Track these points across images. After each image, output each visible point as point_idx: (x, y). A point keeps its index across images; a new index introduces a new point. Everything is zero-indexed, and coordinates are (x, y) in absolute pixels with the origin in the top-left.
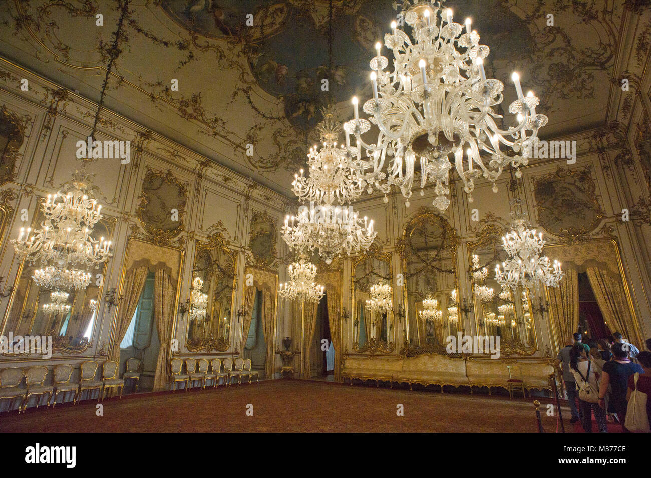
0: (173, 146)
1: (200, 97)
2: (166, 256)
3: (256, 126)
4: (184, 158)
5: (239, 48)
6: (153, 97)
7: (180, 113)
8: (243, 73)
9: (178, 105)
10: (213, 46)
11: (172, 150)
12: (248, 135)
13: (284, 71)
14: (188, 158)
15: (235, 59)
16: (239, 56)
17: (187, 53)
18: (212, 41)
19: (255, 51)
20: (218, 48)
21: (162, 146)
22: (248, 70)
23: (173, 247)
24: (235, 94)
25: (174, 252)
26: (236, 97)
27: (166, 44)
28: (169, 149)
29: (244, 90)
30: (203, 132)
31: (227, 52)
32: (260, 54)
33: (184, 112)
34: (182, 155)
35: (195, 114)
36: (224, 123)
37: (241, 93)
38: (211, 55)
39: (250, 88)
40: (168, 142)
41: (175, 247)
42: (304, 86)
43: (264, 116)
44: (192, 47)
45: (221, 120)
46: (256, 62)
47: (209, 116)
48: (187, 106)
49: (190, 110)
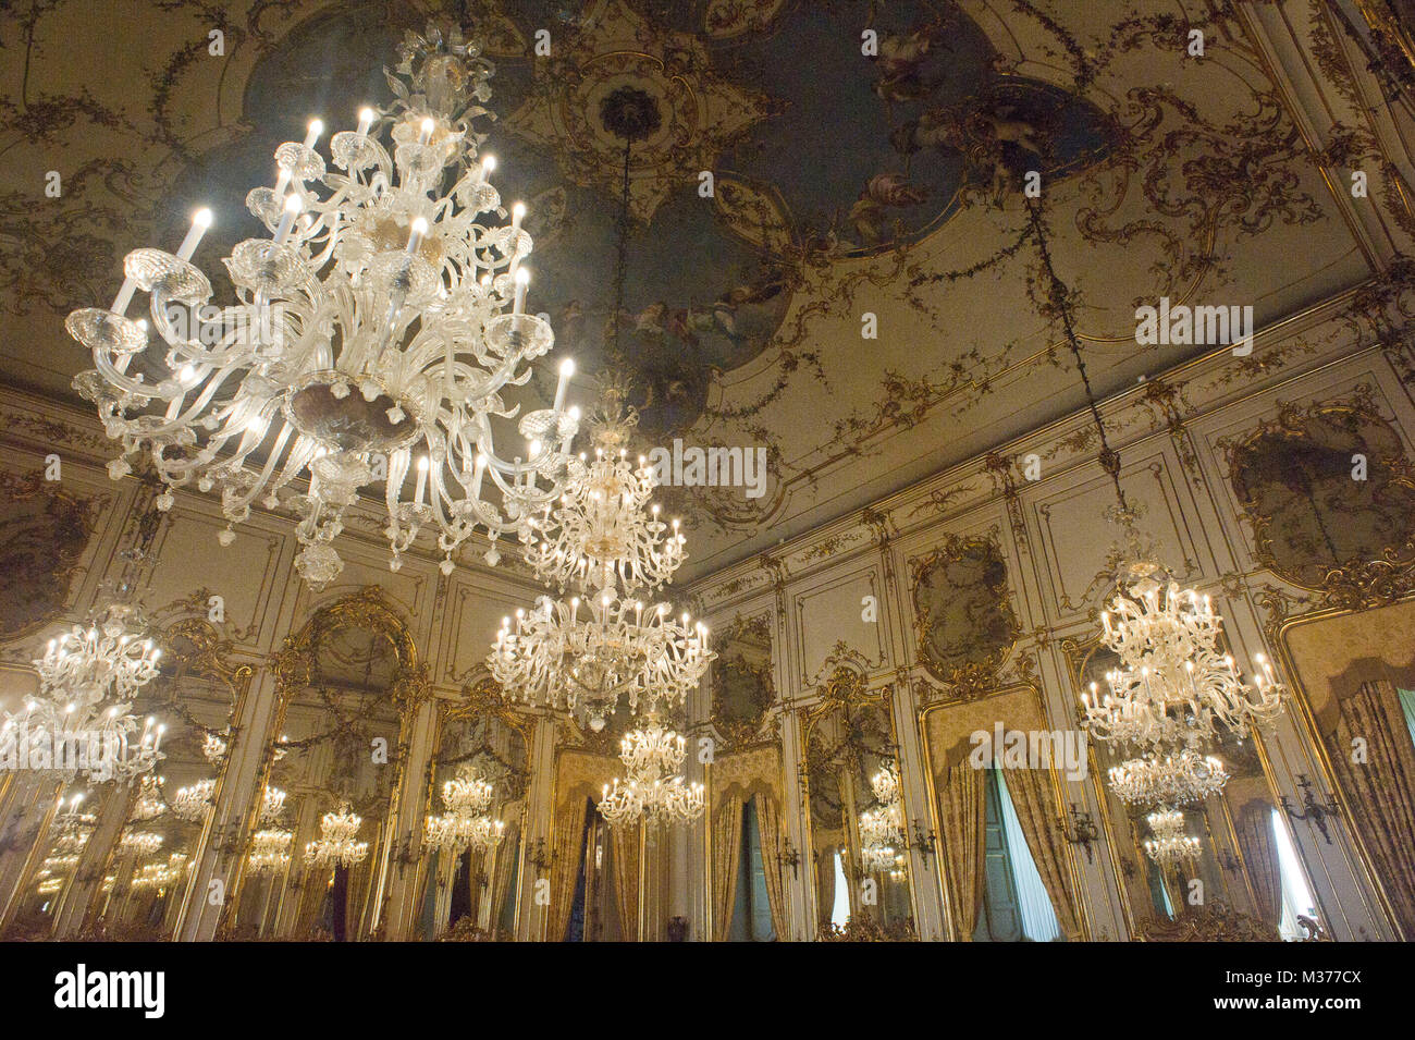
0: (923, 493)
1: (893, 375)
2: (1006, 713)
3: (1030, 281)
4: (960, 490)
5: (810, 273)
6: (851, 451)
7: (902, 426)
8: (870, 276)
9: (886, 421)
10: (799, 317)
11: (930, 498)
12: (1042, 312)
13: (887, 184)
14: (965, 484)
15: (834, 284)
16: (828, 278)
17: (803, 362)
18: (790, 317)
19: (822, 244)
20: (806, 311)
21: (911, 508)
22: (864, 263)
23: (1009, 686)
24: (916, 303)
25: (1020, 695)
26: (925, 304)
27: (782, 386)
28: (924, 500)
29: (914, 284)
30: (962, 409)
31: (817, 298)
32: (831, 234)
33: (905, 418)
34: (950, 489)
35: (920, 402)
36: (974, 355)
37: (921, 291)
38: (814, 324)
39: (912, 270)
40: (911, 493)
41: (1016, 685)
42: (945, 134)
43: (1010, 252)
44: (793, 351)
45: (963, 357)
46: (849, 247)
47: (941, 378)
48: (898, 408)
49: (907, 407)
